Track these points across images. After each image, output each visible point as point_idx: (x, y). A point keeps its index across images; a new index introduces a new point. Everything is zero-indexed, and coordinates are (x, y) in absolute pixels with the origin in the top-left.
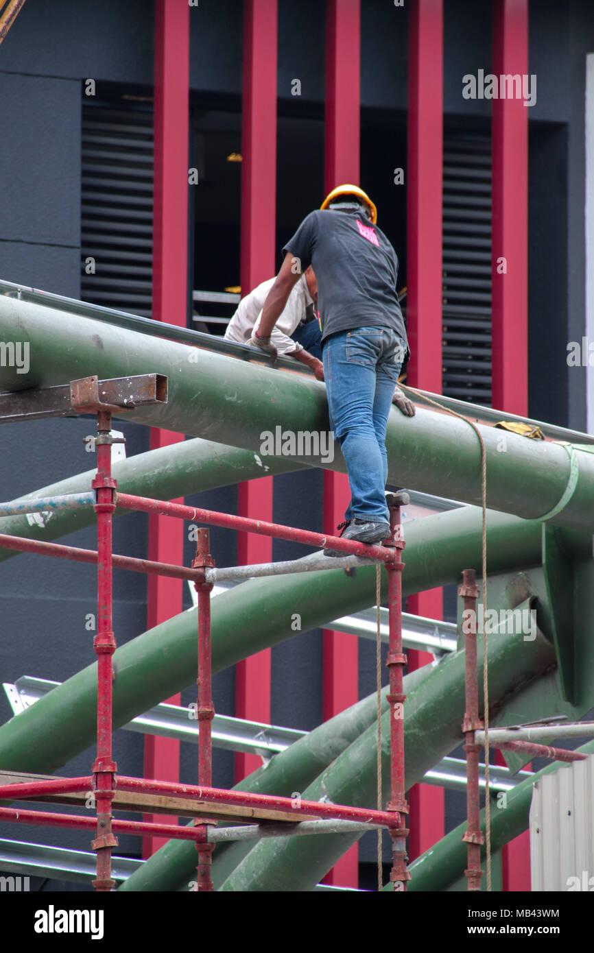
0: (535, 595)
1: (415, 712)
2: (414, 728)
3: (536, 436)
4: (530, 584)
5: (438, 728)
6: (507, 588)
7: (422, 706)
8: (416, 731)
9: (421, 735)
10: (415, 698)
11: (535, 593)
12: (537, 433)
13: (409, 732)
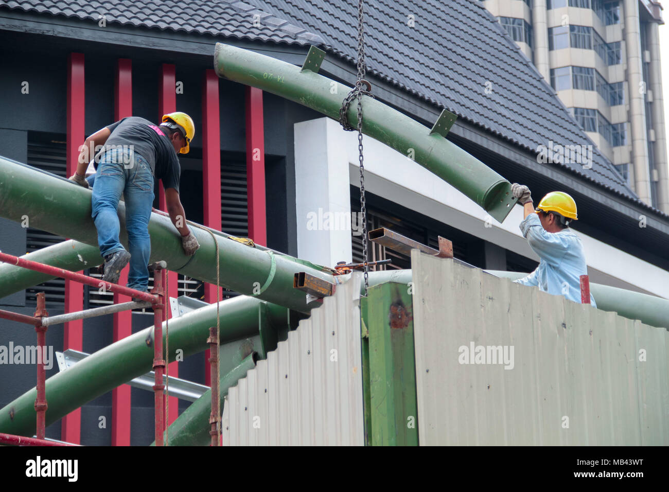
0: (256, 351)
1: (187, 423)
2: (186, 432)
3: (251, 245)
4: (253, 345)
5: (200, 431)
6: (240, 348)
7: (191, 419)
8: (188, 434)
9: (190, 436)
10: (187, 415)
11: (256, 350)
12: (251, 243)
13: (183, 435)
